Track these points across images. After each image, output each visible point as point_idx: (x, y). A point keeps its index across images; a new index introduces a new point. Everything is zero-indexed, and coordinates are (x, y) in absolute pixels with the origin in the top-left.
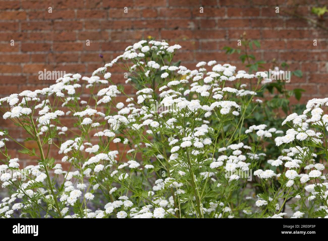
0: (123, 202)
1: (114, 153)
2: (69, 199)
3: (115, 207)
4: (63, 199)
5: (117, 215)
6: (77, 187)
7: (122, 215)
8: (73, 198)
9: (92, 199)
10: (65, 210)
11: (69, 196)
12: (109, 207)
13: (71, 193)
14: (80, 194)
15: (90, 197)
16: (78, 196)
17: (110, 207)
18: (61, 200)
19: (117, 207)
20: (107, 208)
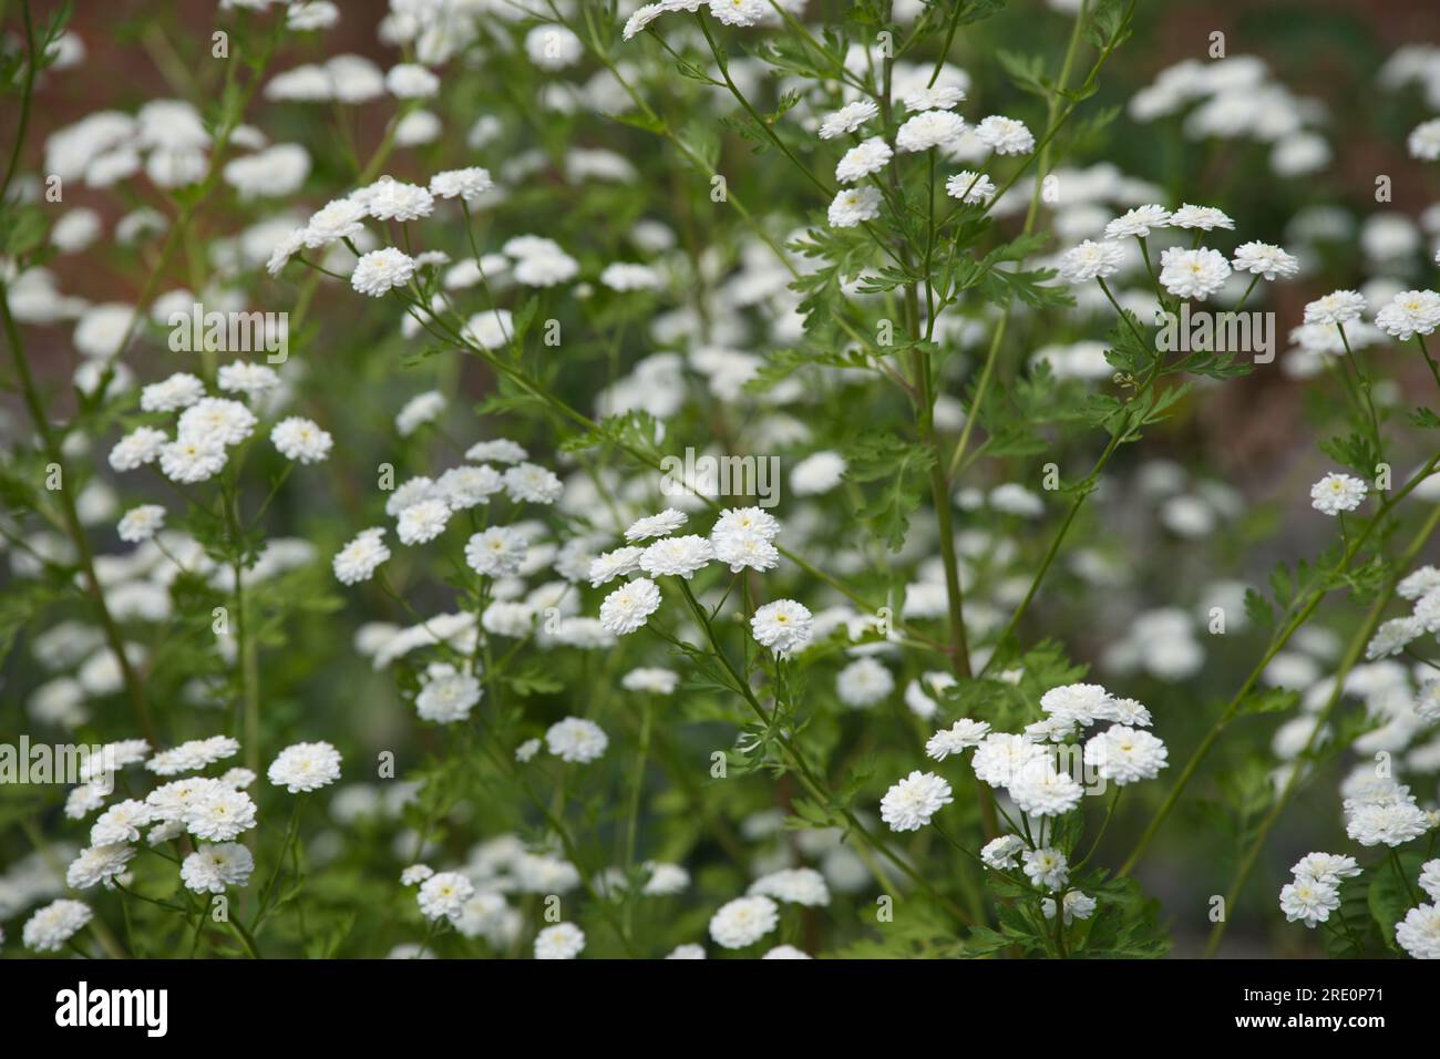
0: (503, 473)
1: (468, 182)
2: (178, 456)
3: (456, 506)
4: (130, 457)
5: (468, 549)
6: (224, 383)
7: (500, 552)
8: (200, 447)
9: (320, 456)
10: (138, 524)
11: (173, 438)
12: (419, 503)
13: (185, 421)
14: (243, 424)
15: (304, 442)
16: (235, 438)
17: (426, 504)
18: (122, 458)
19: (469, 501)
20: (409, 511)
